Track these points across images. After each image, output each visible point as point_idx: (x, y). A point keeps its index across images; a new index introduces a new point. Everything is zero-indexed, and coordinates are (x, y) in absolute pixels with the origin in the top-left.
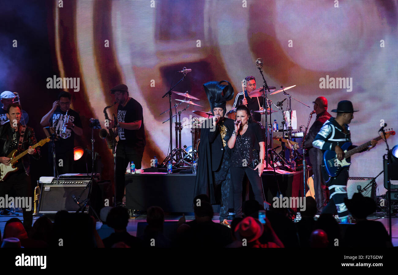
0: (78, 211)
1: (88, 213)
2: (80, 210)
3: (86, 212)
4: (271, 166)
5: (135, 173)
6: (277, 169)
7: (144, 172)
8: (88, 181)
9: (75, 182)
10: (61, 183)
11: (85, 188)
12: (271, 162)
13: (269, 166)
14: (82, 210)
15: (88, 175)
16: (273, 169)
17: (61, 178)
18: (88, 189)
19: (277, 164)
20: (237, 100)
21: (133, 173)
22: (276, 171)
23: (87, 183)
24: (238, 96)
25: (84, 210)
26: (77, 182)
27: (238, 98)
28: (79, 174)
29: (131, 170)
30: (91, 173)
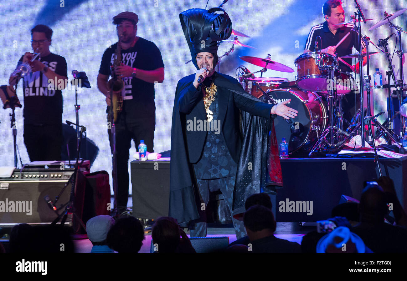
0: (54, 222)
1: (71, 225)
2: (57, 220)
3: (68, 223)
4: (370, 144)
5: (147, 160)
6: (379, 150)
7: (162, 157)
8: (71, 173)
9: (50, 175)
10: (27, 176)
11: (66, 185)
12: (370, 138)
13: (367, 145)
14: (61, 220)
15: (70, 162)
16: (373, 150)
17: (26, 169)
18: (70, 186)
19: (379, 142)
20: (311, 38)
21: (143, 159)
22: (379, 153)
23: (68, 176)
24: (313, 32)
25: (65, 220)
26: (52, 176)
27: (312, 34)
28: (55, 161)
29: (141, 155)
30: (74, 160)
